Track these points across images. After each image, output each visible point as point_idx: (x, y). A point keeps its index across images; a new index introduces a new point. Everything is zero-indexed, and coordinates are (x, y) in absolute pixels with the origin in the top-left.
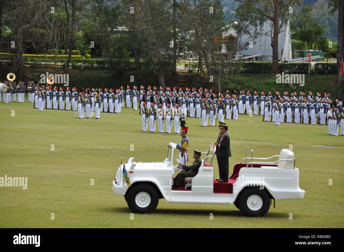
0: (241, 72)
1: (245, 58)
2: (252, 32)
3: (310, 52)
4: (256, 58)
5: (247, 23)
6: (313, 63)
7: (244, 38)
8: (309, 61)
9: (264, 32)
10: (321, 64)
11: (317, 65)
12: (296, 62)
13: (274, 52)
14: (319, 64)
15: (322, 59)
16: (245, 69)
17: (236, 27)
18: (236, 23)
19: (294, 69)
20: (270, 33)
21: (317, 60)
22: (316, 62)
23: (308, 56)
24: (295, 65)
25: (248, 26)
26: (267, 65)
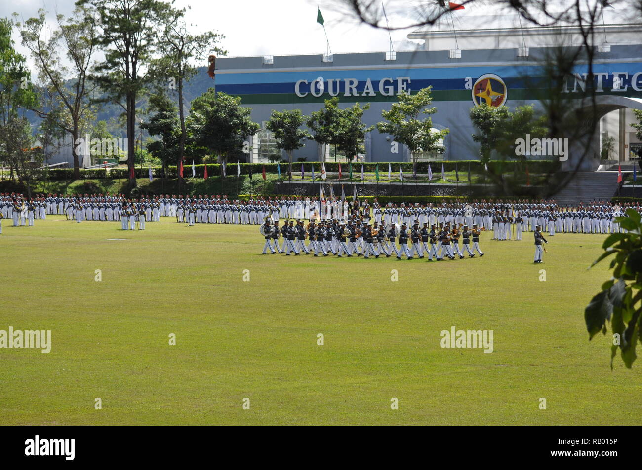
0: (47, 178)
1: (50, 166)
2: (56, 143)
3: (106, 160)
4: (61, 166)
5: (51, 136)
6: (108, 169)
7: (50, 148)
8: (105, 167)
9: (67, 143)
10: (115, 169)
11: (111, 171)
12: (94, 169)
13: (74, 160)
14: (113, 170)
15: (117, 166)
16: (51, 175)
17: (41, 139)
18: (42, 136)
19: (92, 175)
20: (71, 144)
21: (112, 166)
22: (111, 168)
23: (105, 163)
24: (93, 171)
25: (52, 138)
26: (70, 172)
